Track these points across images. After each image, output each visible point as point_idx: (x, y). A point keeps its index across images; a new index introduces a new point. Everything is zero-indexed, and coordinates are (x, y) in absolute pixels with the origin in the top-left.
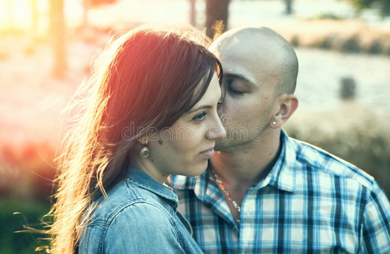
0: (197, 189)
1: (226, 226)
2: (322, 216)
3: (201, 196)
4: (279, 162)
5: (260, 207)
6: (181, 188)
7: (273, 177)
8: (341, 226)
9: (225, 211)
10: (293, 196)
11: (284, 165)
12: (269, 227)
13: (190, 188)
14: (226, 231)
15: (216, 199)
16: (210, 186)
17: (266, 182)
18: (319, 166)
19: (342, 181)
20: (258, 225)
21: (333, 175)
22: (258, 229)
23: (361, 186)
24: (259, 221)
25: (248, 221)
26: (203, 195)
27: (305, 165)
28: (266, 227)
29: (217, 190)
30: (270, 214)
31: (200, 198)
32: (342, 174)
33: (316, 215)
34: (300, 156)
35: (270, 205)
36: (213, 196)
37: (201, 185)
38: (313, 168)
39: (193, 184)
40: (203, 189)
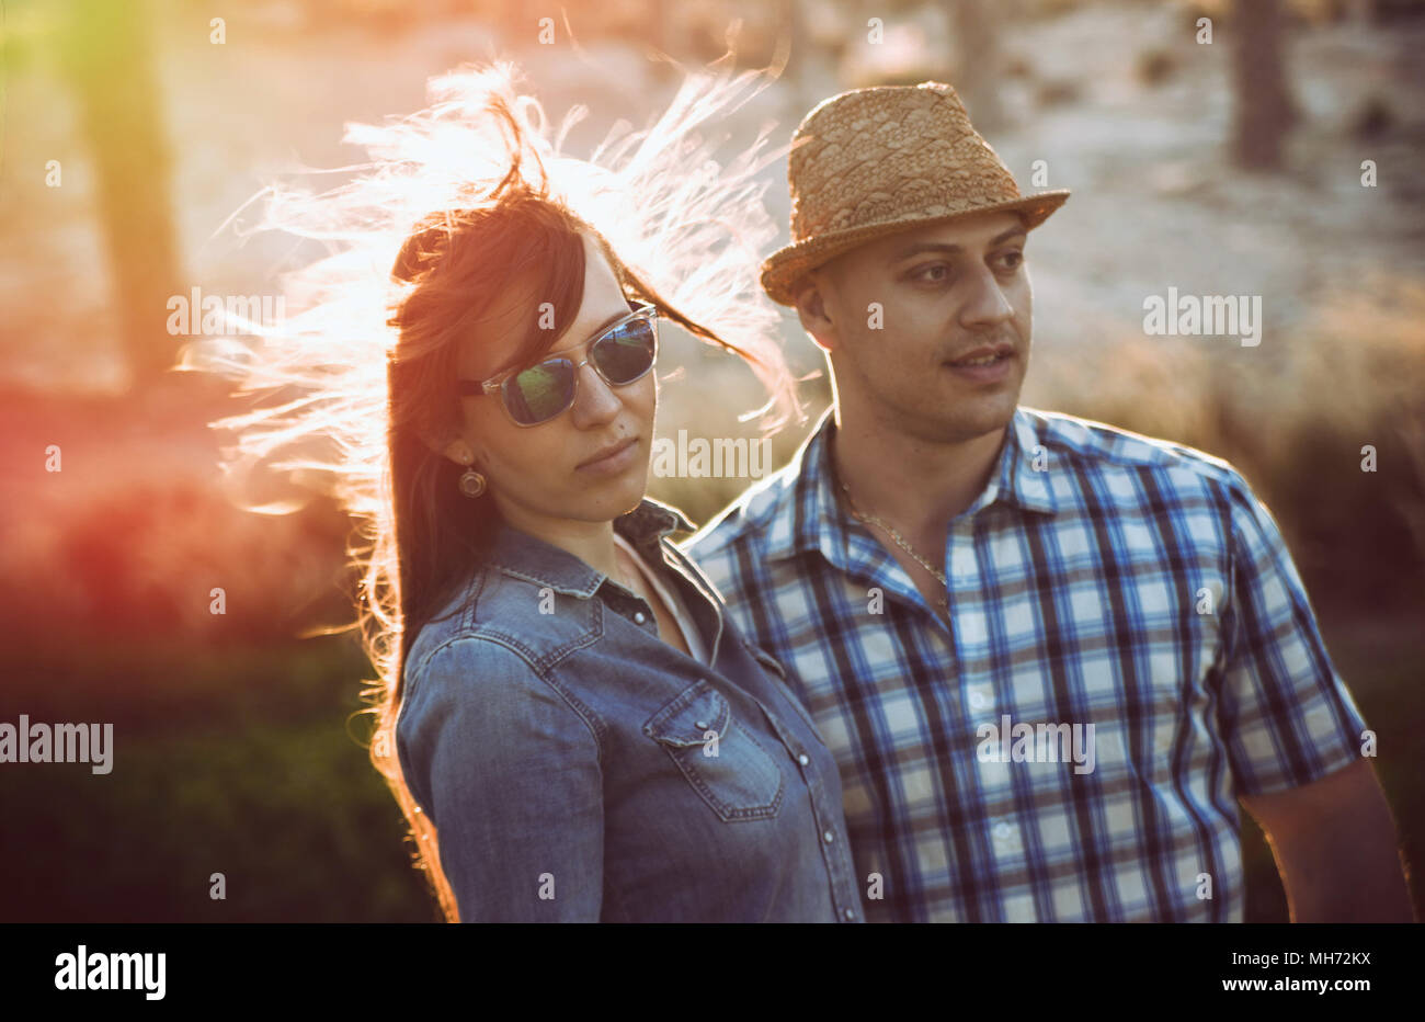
0: (827, 547)
1: (911, 619)
2: (1134, 554)
3: (839, 561)
4: (1010, 449)
5: (987, 560)
6: (785, 556)
7: (1003, 482)
8: (1188, 565)
9: (901, 585)
10: (1057, 524)
11: (1018, 459)
12: (1018, 601)
13: (809, 546)
14: (915, 633)
15: (873, 564)
16: (852, 537)
17: (991, 495)
18: (1097, 454)
19: (1157, 474)
20: (991, 602)
21: (1134, 469)
22: (993, 614)
23: (1205, 481)
24: (992, 593)
25: (968, 596)
26: (842, 557)
27: (1066, 455)
28: (1010, 604)
29: (872, 544)
30: (1013, 571)
31: (837, 565)
32: (1153, 460)
33: (1123, 557)
34: (1048, 438)
35: (1009, 553)
36: (866, 558)
37: (834, 537)
38: (1085, 462)
39: (816, 538)
40: (840, 544)
